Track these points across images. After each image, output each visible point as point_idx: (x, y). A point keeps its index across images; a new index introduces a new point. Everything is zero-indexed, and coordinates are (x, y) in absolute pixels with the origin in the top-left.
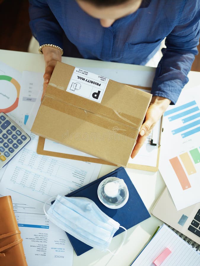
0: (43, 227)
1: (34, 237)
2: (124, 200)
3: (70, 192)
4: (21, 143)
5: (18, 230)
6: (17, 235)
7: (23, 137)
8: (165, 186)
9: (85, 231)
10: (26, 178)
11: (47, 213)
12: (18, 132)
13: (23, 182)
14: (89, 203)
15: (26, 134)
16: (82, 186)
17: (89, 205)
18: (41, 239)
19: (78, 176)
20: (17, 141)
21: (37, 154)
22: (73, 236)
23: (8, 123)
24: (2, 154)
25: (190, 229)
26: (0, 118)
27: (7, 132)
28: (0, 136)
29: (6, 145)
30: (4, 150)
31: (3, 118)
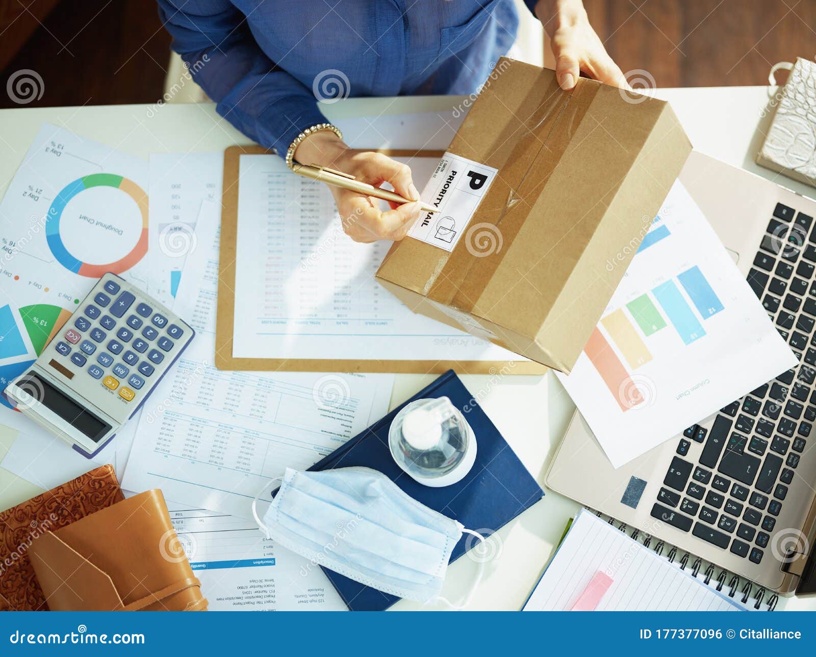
0: (259, 563)
1: (239, 593)
2: (461, 456)
3: (318, 458)
4: (169, 347)
5: (192, 577)
6: (191, 591)
7: (174, 331)
8: (574, 408)
9: (372, 556)
10: (197, 439)
11: (265, 523)
12: (157, 319)
13: (191, 451)
14: (371, 478)
15: (181, 320)
16: (347, 440)
17: (372, 485)
18: (258, 594)
19: (334, 415)
20: (160, 344)
21: (216, 372)
22: (343, 574)
23: (128, 298)
24: (124, 382)
25: (657, 512)
26: (106, 287)
27: (129, 322)
28: (111, 335)
29: (130, 357)
30: (127, 371)
31: (111, 287)
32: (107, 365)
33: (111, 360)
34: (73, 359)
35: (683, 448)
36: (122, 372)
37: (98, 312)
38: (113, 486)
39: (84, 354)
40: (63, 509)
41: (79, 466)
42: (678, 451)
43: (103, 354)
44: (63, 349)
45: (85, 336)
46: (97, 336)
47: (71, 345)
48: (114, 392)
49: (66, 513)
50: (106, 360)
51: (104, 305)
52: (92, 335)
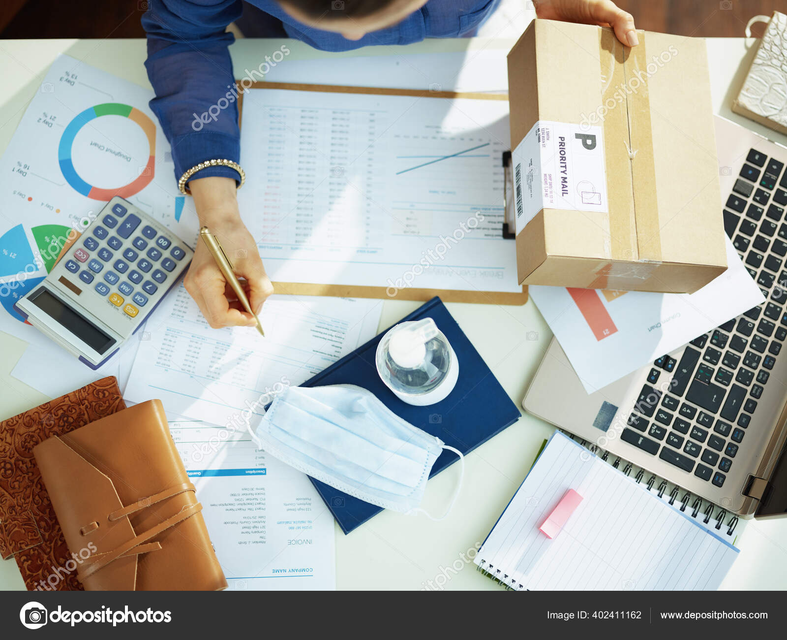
0: (251, 472)
1: (232, 500)
2: (443, 375)
3: (309, 376)
4: (172, 267)
5: (188, 482)
6: (187, 495)
7: (177, 253)
8: (552, 336)
9: (357, 468)
10: (196, 355)
11: (257, 435)
12: (162, 241)
13: (189, 366)
14: (358, 395)
15: (183, 242)
16: (337, 359)
17: (360, 402)
18: (249, 502)
19: (325, 336)
20: (163, 264)
22: (329, 484)
23: (135, 221)
24: (129, 300)
25: (627, 436)
26: (114, 210)
27: (135, 243)
28: (118, 255)
29: (135, 276)
30: (132, 289)
31: (119, 210)
32: (113, 283)
33: (118, 279)
34: (81, 277)
35: (653, 377)
36: (127, 290)
37: (106, 233)
38: (116, 396)
39: (91, 272)
40: (68, 417)
41: (84, 377)
42: (649, 379)
43: (110, 273)
44: (72, 267)
45: (94, 255)
46: (105, 256)
47: (80, 263)
48: (120, 308)
49: (71, 420)
50: (112, 278)
51: (111, 226)
52: (100, 254)
